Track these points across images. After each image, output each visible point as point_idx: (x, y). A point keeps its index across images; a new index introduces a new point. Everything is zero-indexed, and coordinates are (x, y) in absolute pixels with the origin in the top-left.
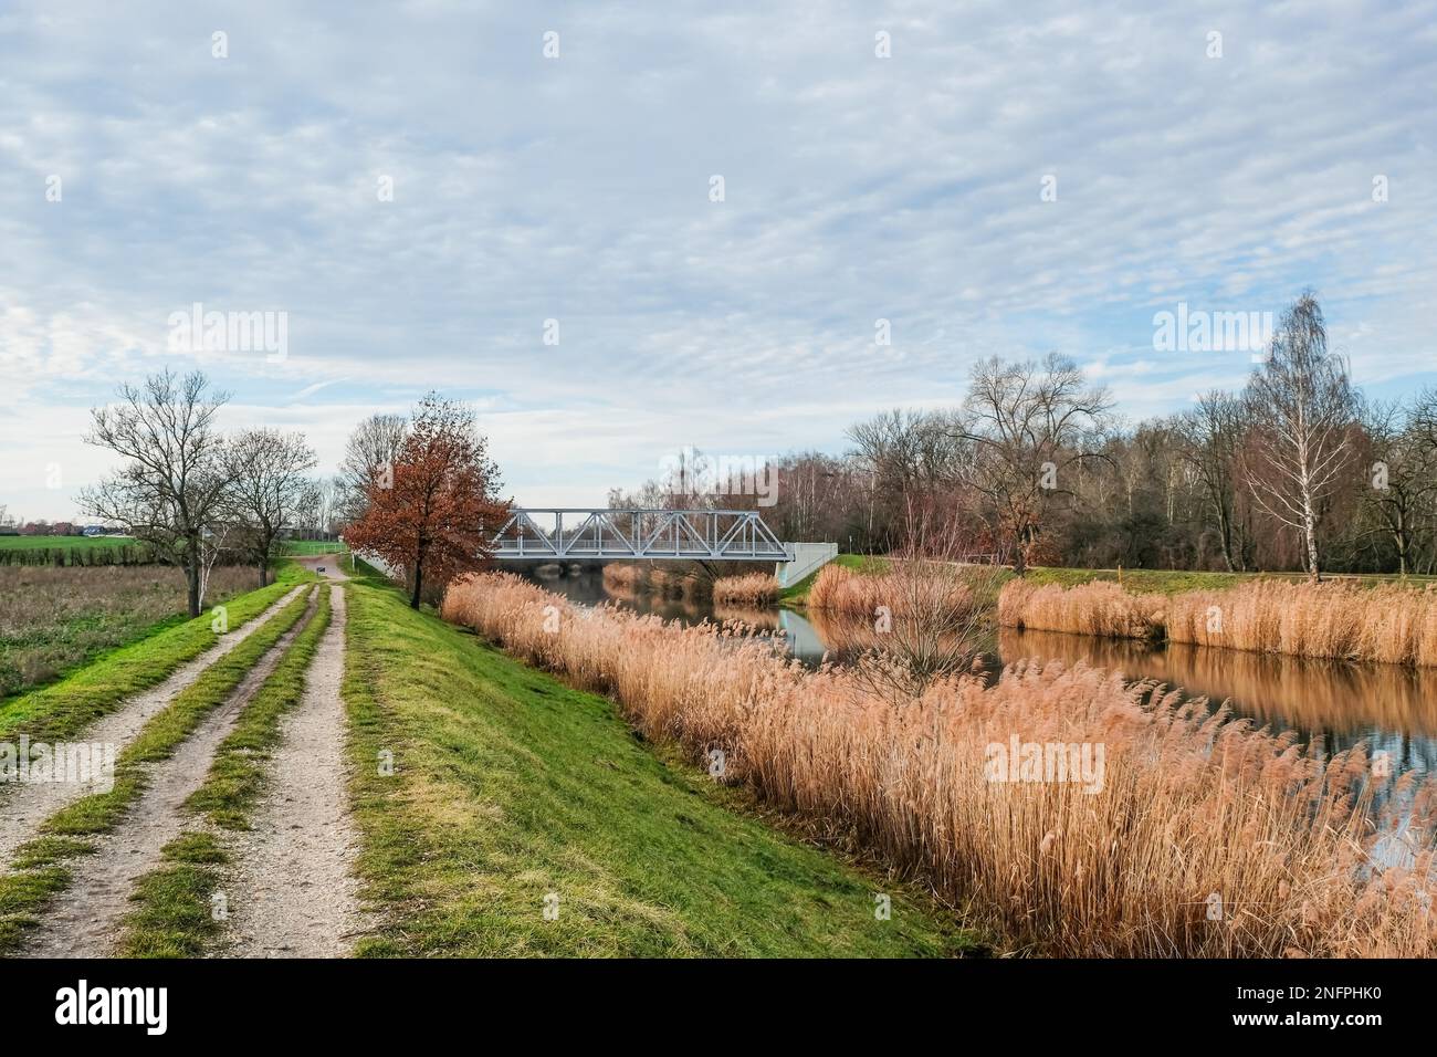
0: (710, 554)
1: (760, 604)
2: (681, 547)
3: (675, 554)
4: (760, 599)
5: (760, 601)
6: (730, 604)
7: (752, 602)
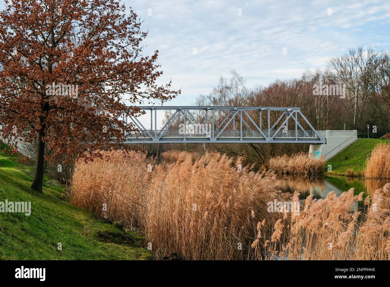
0: (265, 139)
1: (310, 176)
2: (244, 135)
3: (239, 139)
4: (310, 172)
5: (310, 174)
6: (285, 176)
7: (303, 174)
